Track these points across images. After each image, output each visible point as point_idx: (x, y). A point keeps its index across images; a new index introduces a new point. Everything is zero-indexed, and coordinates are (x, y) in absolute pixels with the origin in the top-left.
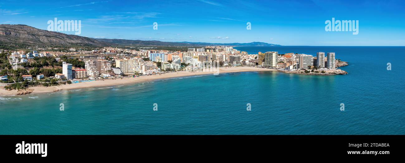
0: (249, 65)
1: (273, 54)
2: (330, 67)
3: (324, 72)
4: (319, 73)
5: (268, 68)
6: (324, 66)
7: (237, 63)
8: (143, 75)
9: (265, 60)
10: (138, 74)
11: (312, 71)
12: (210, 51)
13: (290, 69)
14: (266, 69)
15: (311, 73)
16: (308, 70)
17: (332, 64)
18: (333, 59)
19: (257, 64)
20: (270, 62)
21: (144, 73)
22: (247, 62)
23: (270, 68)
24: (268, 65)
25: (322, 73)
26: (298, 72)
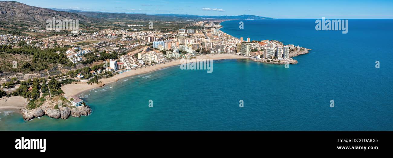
0: (230, 53)
1: (247, 45)
2: (285, 58)
3: (280, 62)
4: (276, 62)
5: (243, 56)
6: (281, 57)
7: (221, 50)
8: (157, 63)
9: (242, 49)
10: (154, 63)
11: (272, 61)
12: (199, 32)
13: (258, 58)
14: (242, 57)
15: (271, 62)
16: (269, 60)
17: (287, 56)
18: (287, 52)
19: (236, 51)
20: (245, 51)
21: (157, 62)
22: (229, 49)
23: (245, 56)
24: (243, 53)
25: (278, 63)
26: (262, 60)
